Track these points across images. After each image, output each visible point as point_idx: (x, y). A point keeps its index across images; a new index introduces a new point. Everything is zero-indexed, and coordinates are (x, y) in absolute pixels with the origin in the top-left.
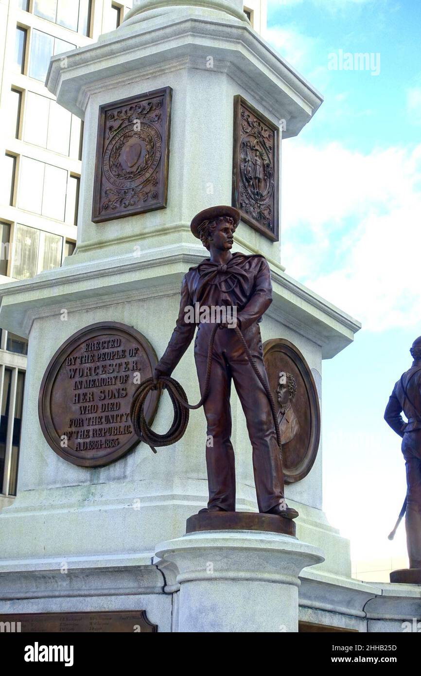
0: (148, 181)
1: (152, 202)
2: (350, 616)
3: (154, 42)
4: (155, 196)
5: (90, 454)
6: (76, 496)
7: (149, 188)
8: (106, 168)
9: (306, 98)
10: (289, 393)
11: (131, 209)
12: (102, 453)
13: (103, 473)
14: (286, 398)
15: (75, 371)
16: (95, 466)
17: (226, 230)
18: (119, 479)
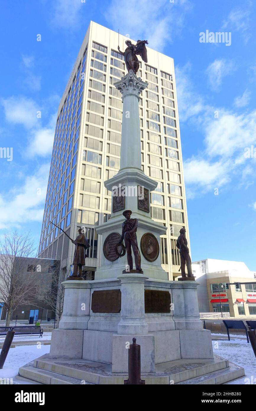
0: (121, 204)
1: (122, 208)
2: (167, 288)
3: (121, 177)
4: (123, 207)
5: (112, 258)
6: (110, 267)
7: (122, 205)
8: (115, 202)
9: (154, 183)
10: (151, 243)
11: (119, 210)
12: (114, 258)
13: (114, 262)
14: (150, 245)
15: (109, 242)
16: (113, 261)
17: (129, 215)
18: (116, 263)
